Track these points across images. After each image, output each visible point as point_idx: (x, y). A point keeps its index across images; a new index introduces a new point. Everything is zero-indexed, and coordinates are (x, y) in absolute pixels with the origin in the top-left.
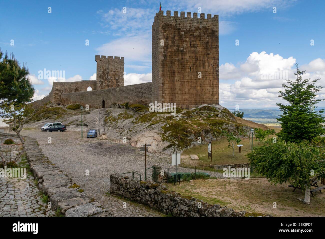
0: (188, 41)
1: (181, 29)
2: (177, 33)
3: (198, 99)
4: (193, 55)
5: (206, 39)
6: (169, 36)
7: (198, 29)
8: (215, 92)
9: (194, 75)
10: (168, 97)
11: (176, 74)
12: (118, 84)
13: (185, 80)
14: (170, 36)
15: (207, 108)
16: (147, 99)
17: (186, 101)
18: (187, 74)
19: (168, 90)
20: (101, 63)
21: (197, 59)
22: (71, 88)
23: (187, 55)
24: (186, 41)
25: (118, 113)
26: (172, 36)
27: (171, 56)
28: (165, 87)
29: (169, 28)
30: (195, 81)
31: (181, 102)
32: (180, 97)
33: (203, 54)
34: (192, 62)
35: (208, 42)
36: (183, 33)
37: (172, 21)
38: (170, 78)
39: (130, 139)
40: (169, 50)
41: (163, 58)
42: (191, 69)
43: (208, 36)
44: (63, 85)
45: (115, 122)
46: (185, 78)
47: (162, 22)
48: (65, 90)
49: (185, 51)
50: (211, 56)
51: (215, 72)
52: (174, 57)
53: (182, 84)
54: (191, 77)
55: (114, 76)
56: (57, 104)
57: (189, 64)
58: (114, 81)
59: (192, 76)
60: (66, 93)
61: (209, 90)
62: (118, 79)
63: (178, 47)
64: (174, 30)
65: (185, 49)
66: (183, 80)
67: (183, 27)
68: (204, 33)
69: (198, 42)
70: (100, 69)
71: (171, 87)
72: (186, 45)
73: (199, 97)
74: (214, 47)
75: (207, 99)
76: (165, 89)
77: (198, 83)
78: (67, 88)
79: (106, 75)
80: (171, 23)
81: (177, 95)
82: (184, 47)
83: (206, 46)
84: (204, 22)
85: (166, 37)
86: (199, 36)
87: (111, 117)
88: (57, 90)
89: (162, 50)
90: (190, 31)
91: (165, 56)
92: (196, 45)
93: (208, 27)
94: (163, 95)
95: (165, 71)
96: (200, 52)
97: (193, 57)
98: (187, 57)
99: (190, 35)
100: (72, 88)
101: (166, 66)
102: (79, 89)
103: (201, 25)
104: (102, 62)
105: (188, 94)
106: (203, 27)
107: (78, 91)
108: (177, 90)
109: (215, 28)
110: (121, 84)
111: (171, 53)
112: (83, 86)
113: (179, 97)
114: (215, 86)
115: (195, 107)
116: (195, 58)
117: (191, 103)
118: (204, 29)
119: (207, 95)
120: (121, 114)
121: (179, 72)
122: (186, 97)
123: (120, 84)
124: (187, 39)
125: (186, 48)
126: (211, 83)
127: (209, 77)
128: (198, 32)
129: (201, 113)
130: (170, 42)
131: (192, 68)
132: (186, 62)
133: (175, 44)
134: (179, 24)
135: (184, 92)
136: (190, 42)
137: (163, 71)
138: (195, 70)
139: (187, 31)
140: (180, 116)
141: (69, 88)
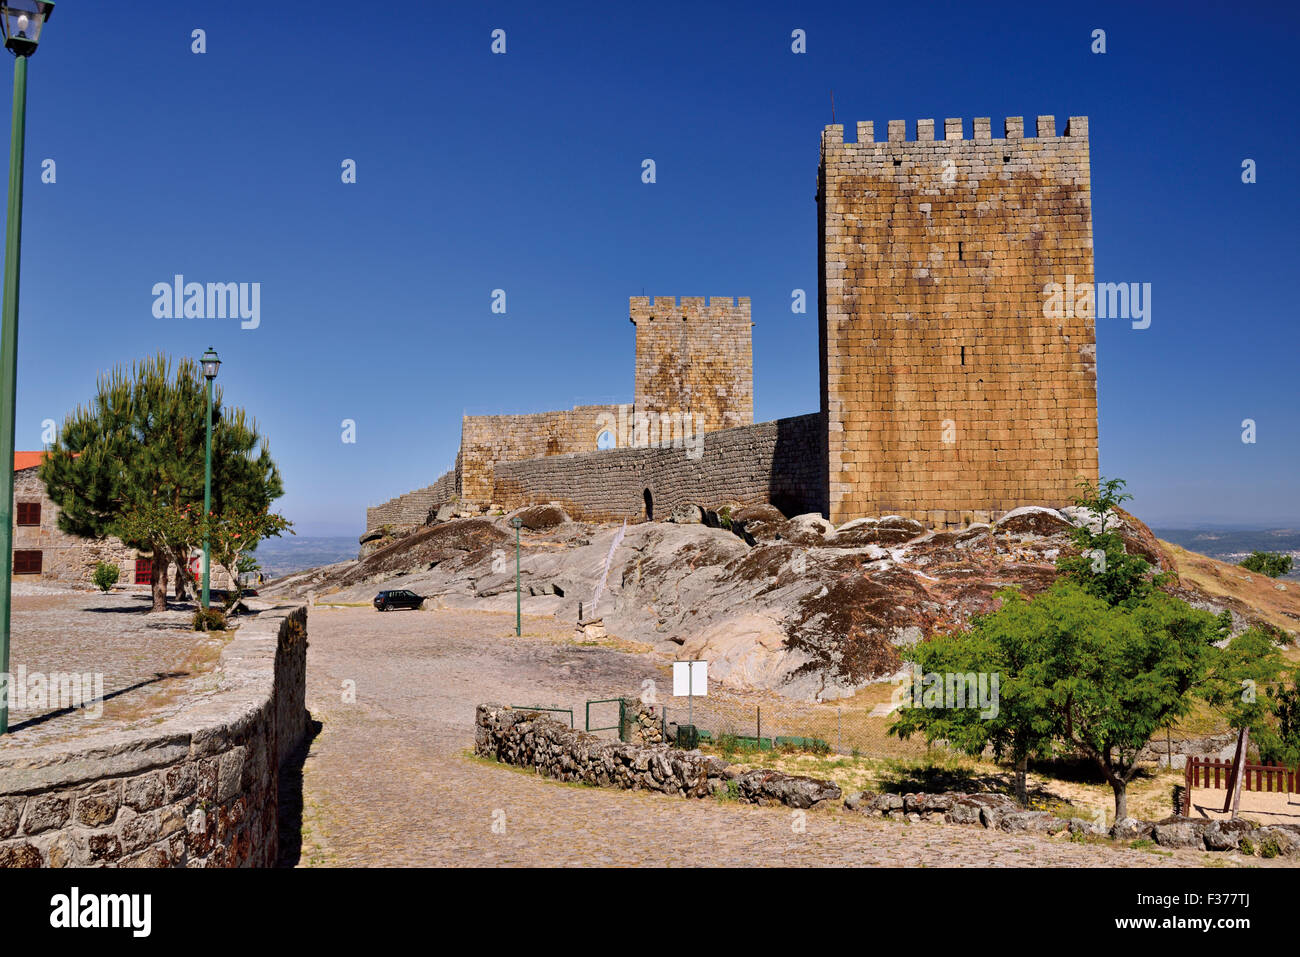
0: (949, 239)
1: (918, 191)
2: (899, 208)
3: (1000, 485)
4: (975, 299)
5: (1028, 222)
6: (865, 224)
7: (993, 184)
8: (1079, 453)
9: (981, 381)
10: (866, 477)
11: (901, 378)
12: (727, 419)
13: (940, 406)
14: (873, 224)
15: (1032, 522)
16: (803, 487)
17: (945, 495)
18: (946, 378)
19: (867, 446)
20: (655, 328)
21: (989, 316)
22: (533, 438)
23: (948, 298)
24: (939, 239)
25: (680, 545)
26: (882, 225)
27: (875, 308)
28: (854, 436)
29: (867, 193)
30: (983, 406)
31: (925, 495)
32: (922, 476)
33: (1017, 289)
34: (968, 324)
35: (1039, 237)
36: (927, 207)
37: (881, 165)
38: (876, 397)
39: (681, 642)
40: (870, 282)
41: (845, 317)
42: (966, 358)
43: (1041, 212)
44: (502, 427)
45: (655, 579)
46: (941, 396)
47: (836, 172)
48: (509, 450)
49: (937, 281)
51: (1076, 366)
52: (889, 309)
53: (929, 422)
54: (967, 392)
55: (710, 382)
56: (477, 507)
57: (958, 337)
58: (708, 403)
59: (973, 387)
60: (512, 459)
61: (1049, 444)
62: (725, 395)
63: (909, 266)
64: (890, 200)
65: (936, 274)
66: (930, 406)
67: (925, 184)
68: (1023, 201)
69: (996, 241)
70: (651, 357)
71: (880, 435)
72: (940, 257)
73: (1003, 475)
74: (1069, 254)
75: (1043, 485)
76: (856, 444)
77: (1000, 415)
78: (517, 439)
79: (676, 380)
80: (875, 172)
81: (905, 467)
82: (934, 266)
83: (1031, 253)
84: (1021, 154)
85: (854, 231)
86: (1002, 215)
87: (650, 559)
88: (480, 449)
89: (840, 283)
90: (959, 196)
91: (852, 308)
92: (986, 255)
93: (1038, 175)
94: (847, 467)
95: (854, 370)
96: (1006, 281)
97: (975, 307)
98: (948, 306)
99: (958, 213)
100: (537, 438)
101: (854, 350)
102: (564, 442)
103: (1005, 168)
104: (656, 324)
105: (956, 465)
106: (1018, 176)
107: (560, 452)
108: (908, 446)
109: (1075, 174)
110: (738, 418)
111: (879, 295)
112: (580, 430)
113: (916, 474)
114: (1076, 424)
115: (987, 520)
116: (984, 309)
117: (966, 503)
118: (1021, 182)
119: (1043, 465)
120: (689, 548)
121: (914, 370)
122: (947, 476)
123: (734, 418)
124: (947, 230)
125: (940, 270)
126: (1061, 413)
127: (1050, 385)
128: (997, 198)
129: (1002, 543)
130: (871, 249)
131: (968, 351)
132: (941, 327)
133: (896, 258)
134: (911, 173)
135: (935, 456)
136: (960, 243)
137: (844, 371)
138: (982, 360)
139: (945, 199)
140: (898, 554)
141: (526, 441)
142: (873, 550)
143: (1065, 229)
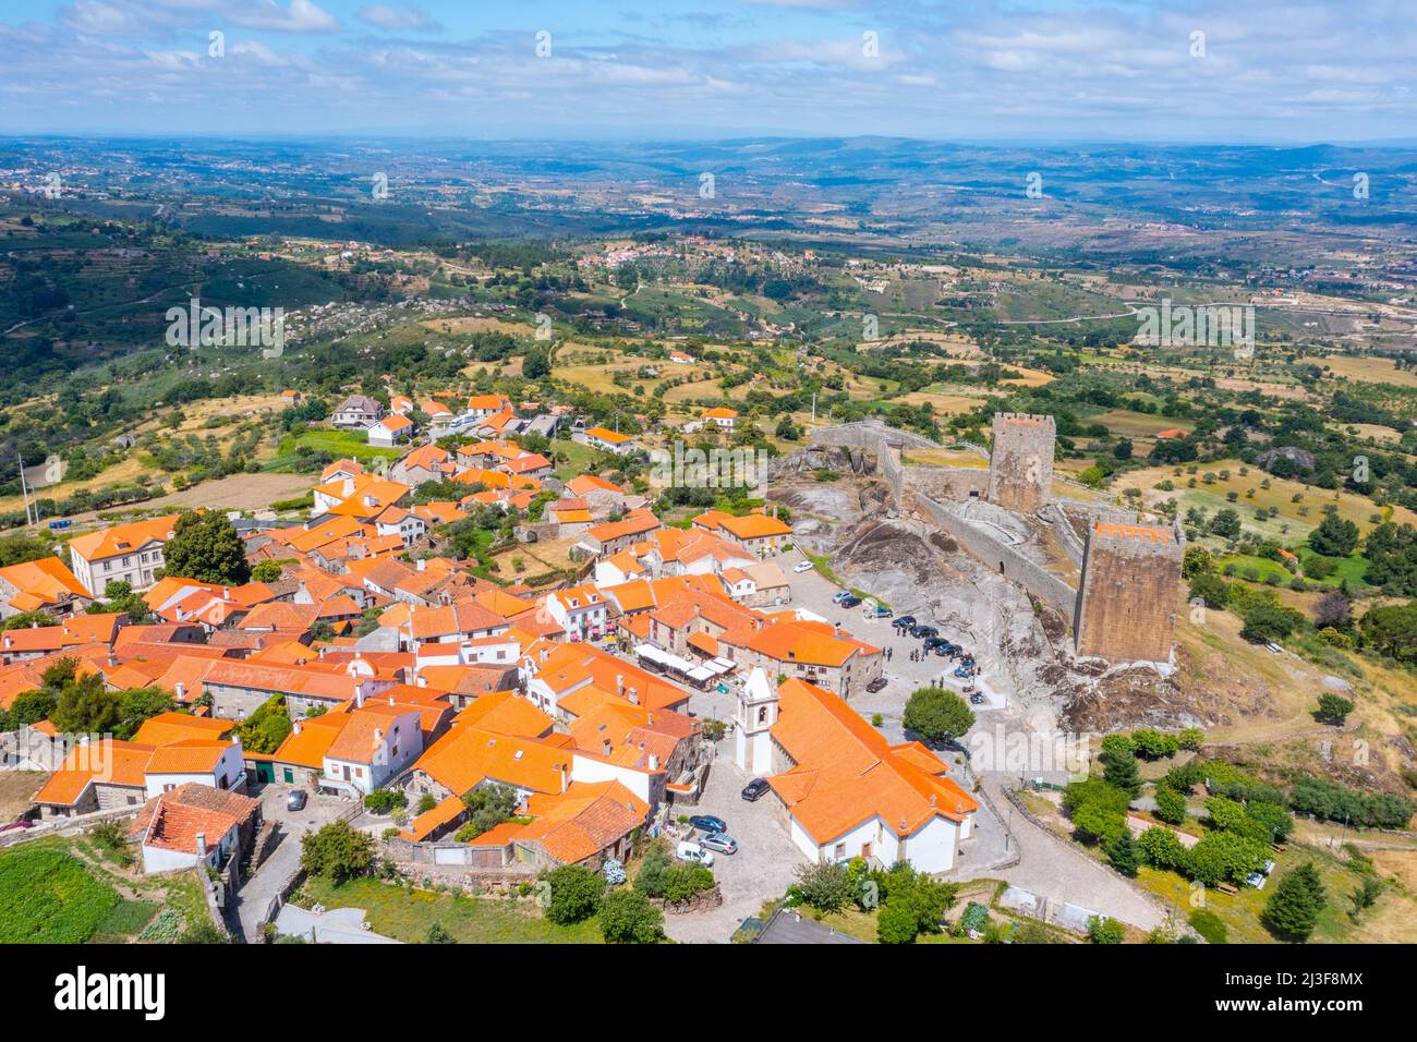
0: (1130, 574)
1: (1121, 557)
4: (1136, 594)
7: (1146, 558)
9: (1134, 620)
11: (1107, 616)
13: (1119, 625)
15: (1143, 670)
18: (1122, 617)
20: (1005, 437)
21: (1140, 600)
22: (937, 482)
23: (1127, 593)
24: (1126, 573)
26: (1107, 566)
27: (1101, 592)
28: (1088, 631)
29: (1103, 556)
30: (1133, 627)
32: (1109, 645)
33: (1151, 592)
34: (1132, 601)
35: (1162, 577)
36: (1123, 563)
38: (1097, 619)
40: (1100, 584)
41: (1090, 594)
42: (1130, 612)
43: (1164, 569)
44: (921, 474)
46: (1120, 623)
47: (1093, 546)
48: (925, 487)
49: (1123, 586)
50: (1165, 597)
51: (1168, 619)
52: (1105, 593)
53: (1113, 630)
54: (1128, 622)
55: (1031, 466)
57: (1128, 605)
59: (1131, 621)
61: (1155, 642)
63: (1114, 581)
64: (1111, 559)
65: (1123, 584)
66: (1115, 625)
67: (1124, 555)
68: (1158, 565)
69: (1146, 576)
70: (1002, 451)
71: (1097, 631)
72: (1126, 579)
73: (1137, 649)
74: (1172, 584)
75: (1151, 653)
77: (1139, 631)
78: (929, 482)
79: (1014, 463)
80: (1107, 549)
81: (1104, 642)
83: (1158, 582)
88: (910, 485)
90: (1136, 559)
91: (1092, 591)
92: (1142, 581)
93: (1165, 557)
95: (1090, 611)
96: (1148, 590)
97: (1136, 596)
98: (1126, 595)
99: (1134, 566)
100: (940, 483)
101: (1091, 604)
102: (953, 486)
103: (1154, 553)
106: (1158, 556)
109: (1179, 558)
111: (1102, 589)
114: (1165, 636)
116: (1138, 598)
117: (1123, 656)
118: (1159, 558)
121: (1111, 613)
122: (1118, 647)
124: (1130, 571)
125: (1125, 583)
126: (1160, 633)
127: (1158, 624)
128: (1149, 563)
130: (1102, 573)
131: (1131, 610)
132: (1123, 601)
133: (1110, 577)
134: (1120, 551)
135: (1115, 640)
136: (1134, 576)
137: (1087, 611)
138: (1135, 613)
139: (1131, 561)
140: (1096, 682)
141: (934, 483)
142: (1087, 679)
143: (1171, 576)
